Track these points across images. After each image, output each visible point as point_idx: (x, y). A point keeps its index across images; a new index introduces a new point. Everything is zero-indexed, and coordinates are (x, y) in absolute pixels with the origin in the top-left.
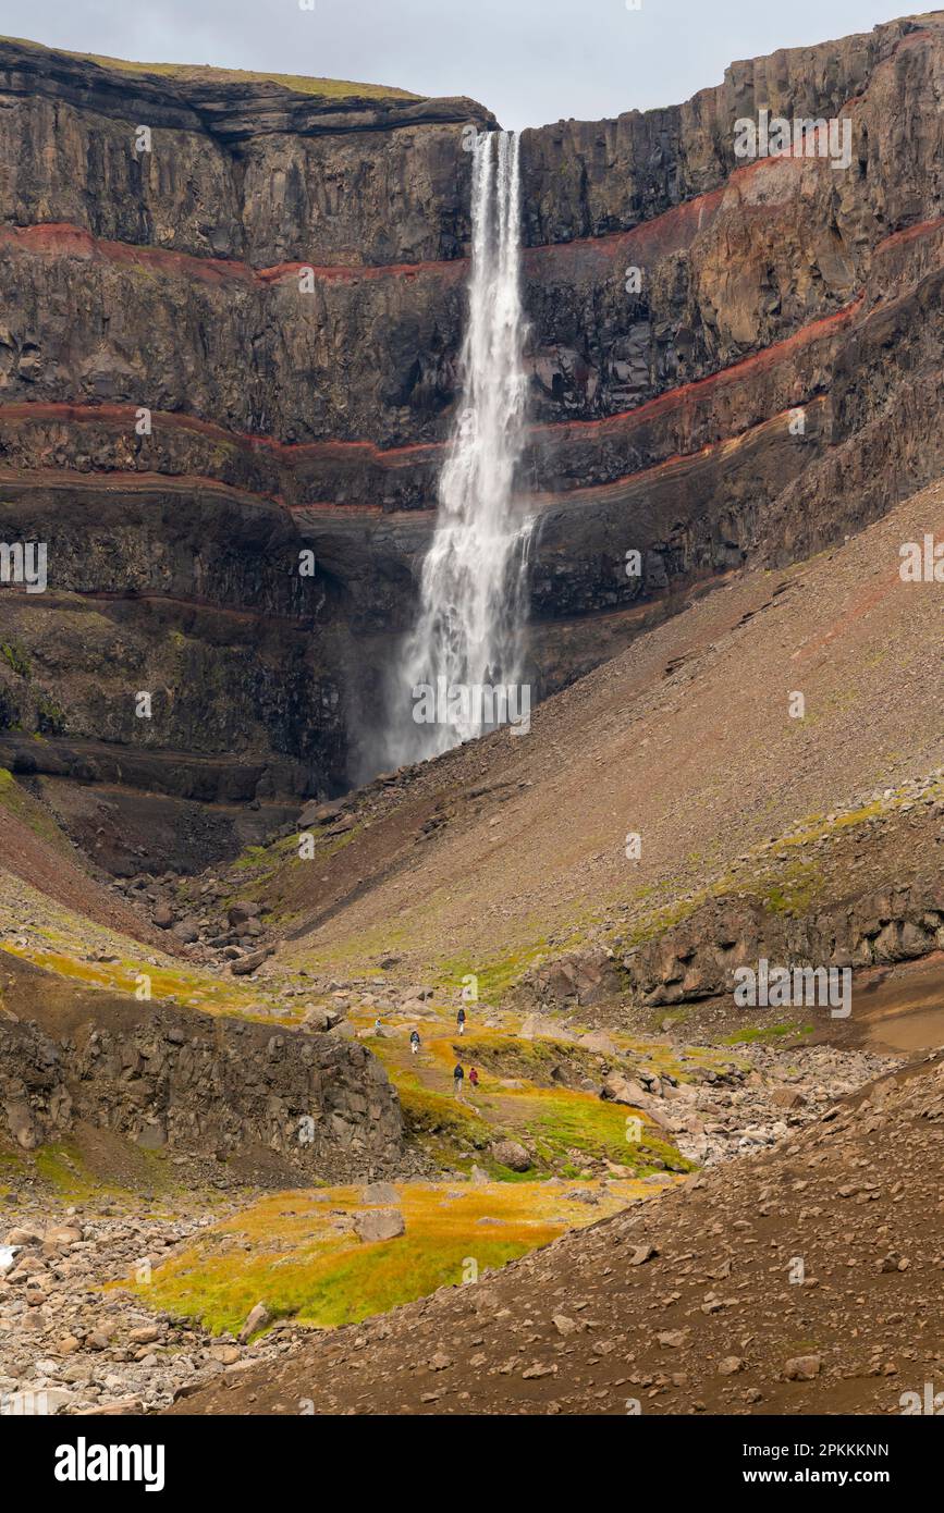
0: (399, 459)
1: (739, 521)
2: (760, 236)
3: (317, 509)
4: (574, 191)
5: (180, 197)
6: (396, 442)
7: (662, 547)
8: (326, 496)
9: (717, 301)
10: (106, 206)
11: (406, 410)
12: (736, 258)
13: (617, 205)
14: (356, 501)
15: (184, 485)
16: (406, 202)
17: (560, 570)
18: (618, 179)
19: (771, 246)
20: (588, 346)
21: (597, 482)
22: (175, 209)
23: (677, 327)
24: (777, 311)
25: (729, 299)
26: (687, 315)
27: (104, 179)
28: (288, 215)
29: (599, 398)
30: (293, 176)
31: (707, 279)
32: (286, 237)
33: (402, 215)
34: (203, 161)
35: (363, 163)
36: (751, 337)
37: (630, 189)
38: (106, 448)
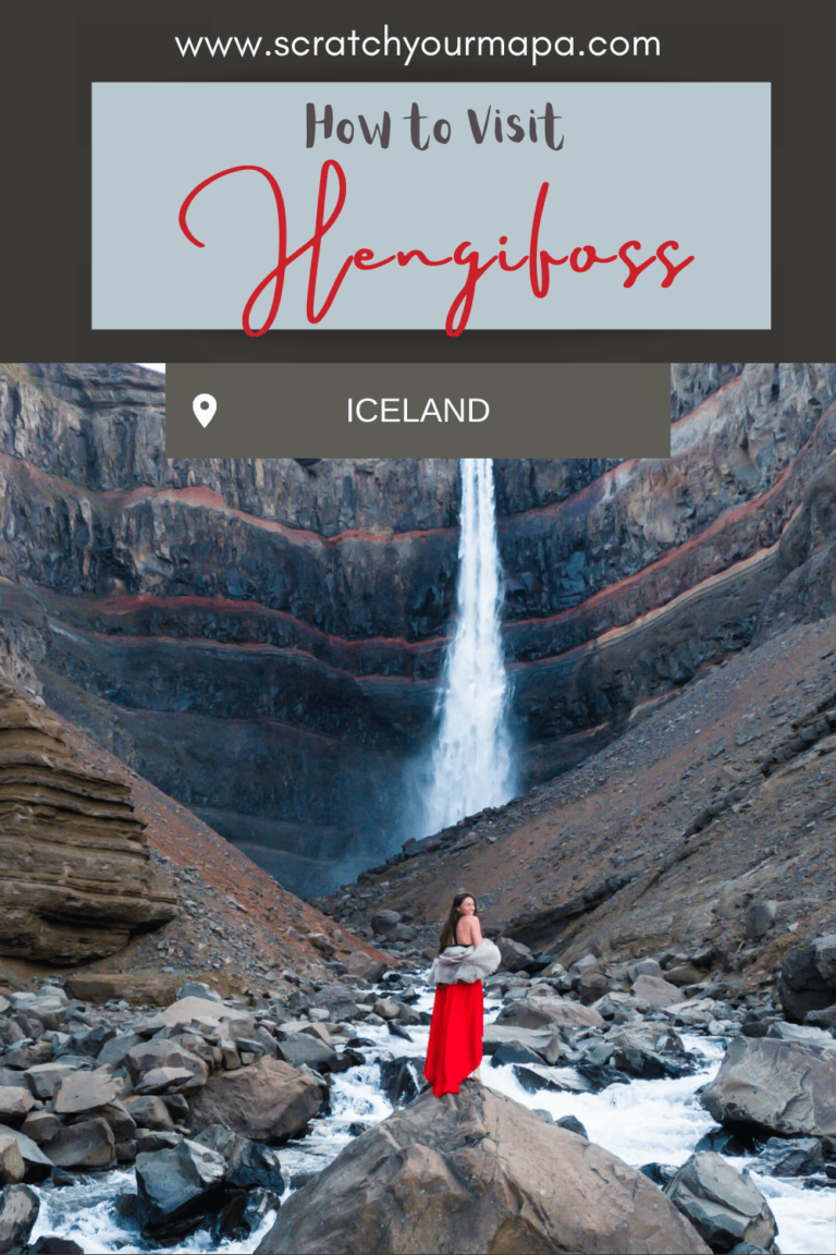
0: (421, 648)
1: (671, 659)
2: (676, 469)
3: (371, 678)
4: (526, 480)
5: (278, 490)
6: (420, 637)
7: (607, 686)
8: (378, 670)
9: (642, 521)
10: (233, 488)
11: (425, 618)
12: (658, 488)
13: (556, 484)
14: (397, 674)
15: (291, 653)
16: (420, 493)
17: (534, 709)
18: (556, 469)
19: (686, 474)
20: (541, 573)
21: (553, 653)
22: (276, 497)
23: (607, 546)
24: (693, 516)
25: (652, 516)
26: (615, 539)
27: (230, 471)
28: (345, 504)
29: (551, 604)
30: (348, 480)
31: (634, 508)
32: (345, 515)
33: (417, 501)
34: (291, 472)
35: (391, 472)
36: (670, 538)
37: (564, 474)
38: (237, 627)
